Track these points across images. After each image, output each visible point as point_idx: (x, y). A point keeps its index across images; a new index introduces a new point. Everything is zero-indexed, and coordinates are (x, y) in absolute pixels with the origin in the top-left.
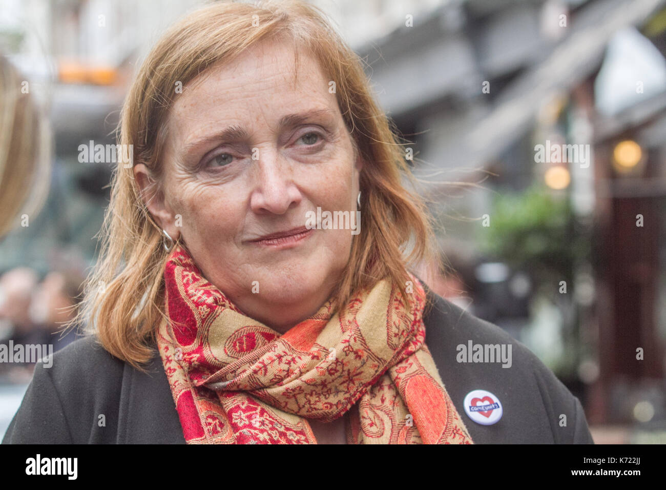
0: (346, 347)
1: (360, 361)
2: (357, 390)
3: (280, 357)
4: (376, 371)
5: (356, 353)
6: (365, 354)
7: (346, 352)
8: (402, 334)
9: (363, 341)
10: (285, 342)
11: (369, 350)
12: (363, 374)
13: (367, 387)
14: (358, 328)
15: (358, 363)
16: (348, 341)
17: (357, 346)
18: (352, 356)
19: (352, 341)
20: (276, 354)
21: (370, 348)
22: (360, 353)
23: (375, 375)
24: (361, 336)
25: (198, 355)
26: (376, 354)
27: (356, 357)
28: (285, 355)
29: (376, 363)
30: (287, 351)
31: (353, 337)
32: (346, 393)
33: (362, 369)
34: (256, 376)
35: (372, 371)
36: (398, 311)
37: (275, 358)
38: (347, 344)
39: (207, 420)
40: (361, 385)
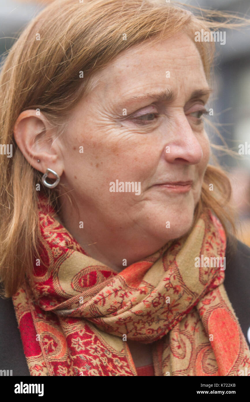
0: (167, 284)
1: (177, 296)
2: (175, 318)
3: (116, 291)
4: (190, 303)
5: (175, 288)
6: (182, 289)
7: (167, 288)
8: (211, 272)
9: (180, 279)
10: (121, 278)
11: (185, 286)
12: (180, 306)
13: (182, 316)
14: (177, 268)
15: (176, 297)
16: (169, 279)
17: (176, 283)
18: (172, 291)
19: (172, 279)
20: (113, 288)
21: (186, 284)
22: (178, 289)
23: (189, 306)
24: (179, 274)
25: (48, 287)
26: (190, 289)
27: (175, 292)
28: (120, 290)
29: (190, 296)
30: (122, 286)
31: (173, 275)
32: (166, 320)
33: (179, 302)
34: (96, 306)
35: (187, 303)
36: (208, 252)
37: (112, 291)
38: (168, 282)
39: (44, 340)
40: (178, 314)
